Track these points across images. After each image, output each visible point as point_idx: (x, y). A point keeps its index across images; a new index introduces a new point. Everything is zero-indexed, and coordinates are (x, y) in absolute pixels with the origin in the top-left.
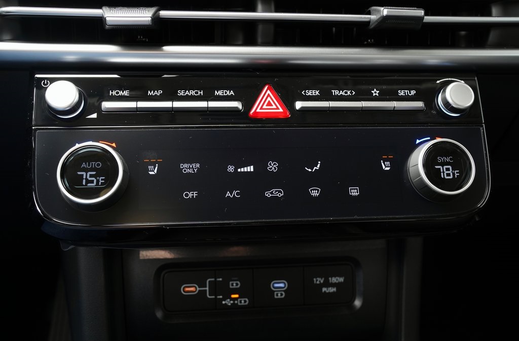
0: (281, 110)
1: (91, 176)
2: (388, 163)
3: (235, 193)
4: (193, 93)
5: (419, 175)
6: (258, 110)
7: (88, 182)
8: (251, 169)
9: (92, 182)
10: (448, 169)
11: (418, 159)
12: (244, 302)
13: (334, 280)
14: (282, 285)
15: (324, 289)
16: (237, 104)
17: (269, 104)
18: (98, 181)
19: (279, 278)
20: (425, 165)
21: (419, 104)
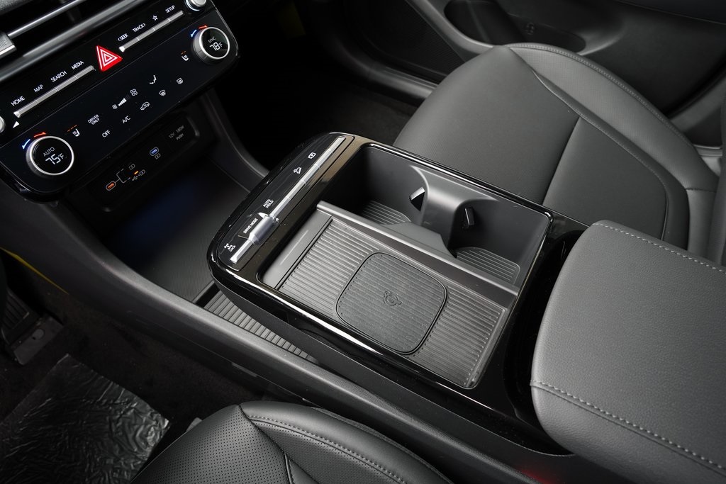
0: (116, 58)
1: (54, 157)
2: (186, 56)
3: (126, 118)
4: (60, 76)
5: (206, 55)
6: (105, 65)
7: (55, 161)
8: (124, 101)
9: (58, 160)
10: (216, 45)
11: (199, 44)
12: (143, 172)
13: (179, 130)
14: (156, 150)
15: (177, 138)
16: (90, 68)
17: (107, 58)
18: (60, 158)
19: (152, 148)
20: (204, 47)
21: (181, 13)
